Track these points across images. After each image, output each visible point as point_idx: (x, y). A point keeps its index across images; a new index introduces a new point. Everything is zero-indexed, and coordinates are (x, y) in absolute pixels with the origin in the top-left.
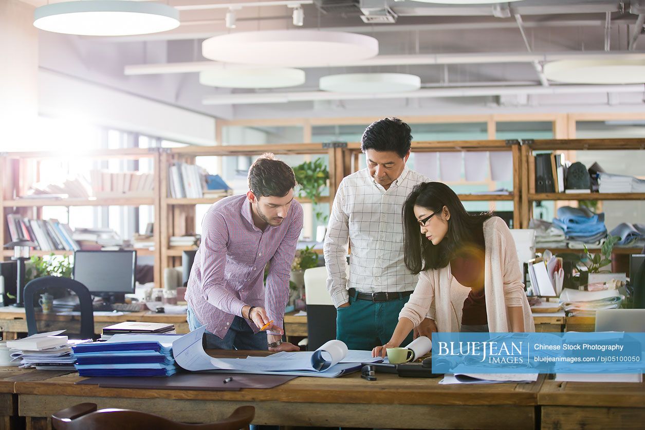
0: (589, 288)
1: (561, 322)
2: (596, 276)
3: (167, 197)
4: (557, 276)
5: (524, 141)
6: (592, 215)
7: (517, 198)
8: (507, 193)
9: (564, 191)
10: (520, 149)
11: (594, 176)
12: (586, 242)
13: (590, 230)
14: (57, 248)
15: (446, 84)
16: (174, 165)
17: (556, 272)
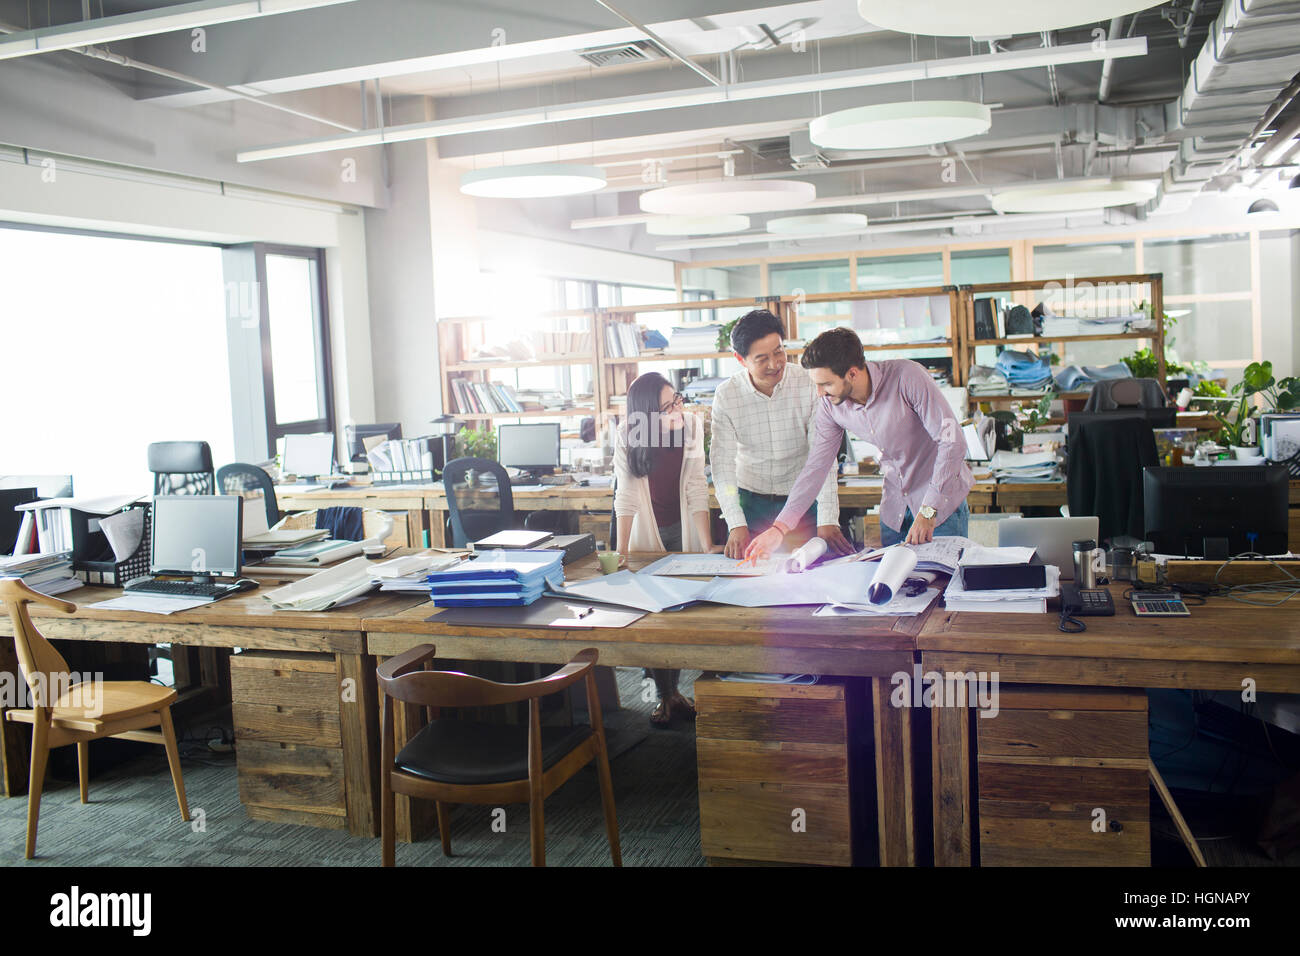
0: (1024, 450)
1: (992, 490)
2: (1032, 436)
3: (605, 357)
4: (988, 439)
5: (961, 286)
6: (1036, 359)
7: (955, 346)
8: (945, 342)
9: (1006, 337)
10: (957, 294)
11: (1037, 319)
12: (1030, 389)
13: (1034, 375)
14: (501, 411)
15: (897, 218)
16: (610, 325)
17: (987, 435)
